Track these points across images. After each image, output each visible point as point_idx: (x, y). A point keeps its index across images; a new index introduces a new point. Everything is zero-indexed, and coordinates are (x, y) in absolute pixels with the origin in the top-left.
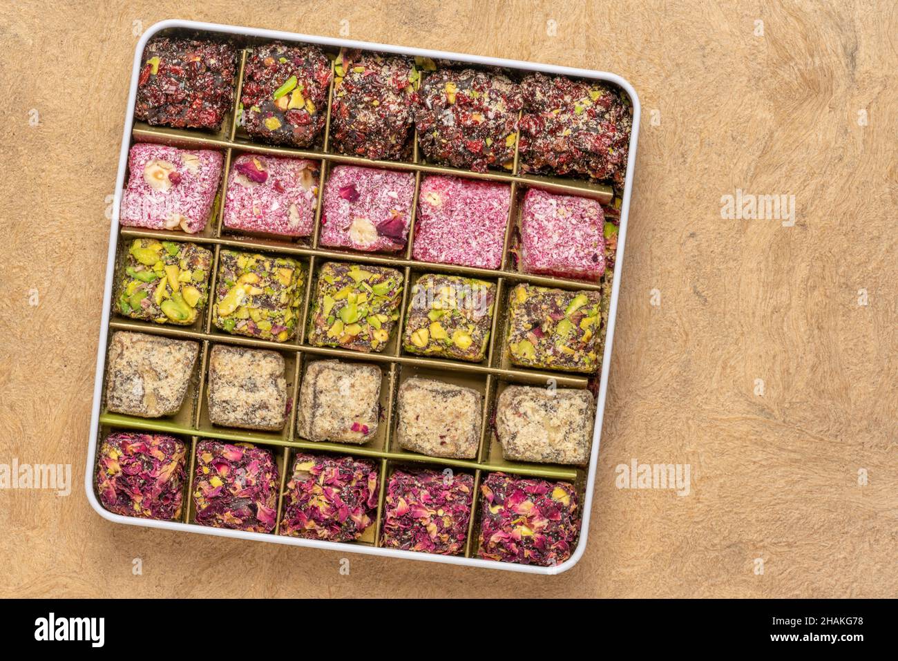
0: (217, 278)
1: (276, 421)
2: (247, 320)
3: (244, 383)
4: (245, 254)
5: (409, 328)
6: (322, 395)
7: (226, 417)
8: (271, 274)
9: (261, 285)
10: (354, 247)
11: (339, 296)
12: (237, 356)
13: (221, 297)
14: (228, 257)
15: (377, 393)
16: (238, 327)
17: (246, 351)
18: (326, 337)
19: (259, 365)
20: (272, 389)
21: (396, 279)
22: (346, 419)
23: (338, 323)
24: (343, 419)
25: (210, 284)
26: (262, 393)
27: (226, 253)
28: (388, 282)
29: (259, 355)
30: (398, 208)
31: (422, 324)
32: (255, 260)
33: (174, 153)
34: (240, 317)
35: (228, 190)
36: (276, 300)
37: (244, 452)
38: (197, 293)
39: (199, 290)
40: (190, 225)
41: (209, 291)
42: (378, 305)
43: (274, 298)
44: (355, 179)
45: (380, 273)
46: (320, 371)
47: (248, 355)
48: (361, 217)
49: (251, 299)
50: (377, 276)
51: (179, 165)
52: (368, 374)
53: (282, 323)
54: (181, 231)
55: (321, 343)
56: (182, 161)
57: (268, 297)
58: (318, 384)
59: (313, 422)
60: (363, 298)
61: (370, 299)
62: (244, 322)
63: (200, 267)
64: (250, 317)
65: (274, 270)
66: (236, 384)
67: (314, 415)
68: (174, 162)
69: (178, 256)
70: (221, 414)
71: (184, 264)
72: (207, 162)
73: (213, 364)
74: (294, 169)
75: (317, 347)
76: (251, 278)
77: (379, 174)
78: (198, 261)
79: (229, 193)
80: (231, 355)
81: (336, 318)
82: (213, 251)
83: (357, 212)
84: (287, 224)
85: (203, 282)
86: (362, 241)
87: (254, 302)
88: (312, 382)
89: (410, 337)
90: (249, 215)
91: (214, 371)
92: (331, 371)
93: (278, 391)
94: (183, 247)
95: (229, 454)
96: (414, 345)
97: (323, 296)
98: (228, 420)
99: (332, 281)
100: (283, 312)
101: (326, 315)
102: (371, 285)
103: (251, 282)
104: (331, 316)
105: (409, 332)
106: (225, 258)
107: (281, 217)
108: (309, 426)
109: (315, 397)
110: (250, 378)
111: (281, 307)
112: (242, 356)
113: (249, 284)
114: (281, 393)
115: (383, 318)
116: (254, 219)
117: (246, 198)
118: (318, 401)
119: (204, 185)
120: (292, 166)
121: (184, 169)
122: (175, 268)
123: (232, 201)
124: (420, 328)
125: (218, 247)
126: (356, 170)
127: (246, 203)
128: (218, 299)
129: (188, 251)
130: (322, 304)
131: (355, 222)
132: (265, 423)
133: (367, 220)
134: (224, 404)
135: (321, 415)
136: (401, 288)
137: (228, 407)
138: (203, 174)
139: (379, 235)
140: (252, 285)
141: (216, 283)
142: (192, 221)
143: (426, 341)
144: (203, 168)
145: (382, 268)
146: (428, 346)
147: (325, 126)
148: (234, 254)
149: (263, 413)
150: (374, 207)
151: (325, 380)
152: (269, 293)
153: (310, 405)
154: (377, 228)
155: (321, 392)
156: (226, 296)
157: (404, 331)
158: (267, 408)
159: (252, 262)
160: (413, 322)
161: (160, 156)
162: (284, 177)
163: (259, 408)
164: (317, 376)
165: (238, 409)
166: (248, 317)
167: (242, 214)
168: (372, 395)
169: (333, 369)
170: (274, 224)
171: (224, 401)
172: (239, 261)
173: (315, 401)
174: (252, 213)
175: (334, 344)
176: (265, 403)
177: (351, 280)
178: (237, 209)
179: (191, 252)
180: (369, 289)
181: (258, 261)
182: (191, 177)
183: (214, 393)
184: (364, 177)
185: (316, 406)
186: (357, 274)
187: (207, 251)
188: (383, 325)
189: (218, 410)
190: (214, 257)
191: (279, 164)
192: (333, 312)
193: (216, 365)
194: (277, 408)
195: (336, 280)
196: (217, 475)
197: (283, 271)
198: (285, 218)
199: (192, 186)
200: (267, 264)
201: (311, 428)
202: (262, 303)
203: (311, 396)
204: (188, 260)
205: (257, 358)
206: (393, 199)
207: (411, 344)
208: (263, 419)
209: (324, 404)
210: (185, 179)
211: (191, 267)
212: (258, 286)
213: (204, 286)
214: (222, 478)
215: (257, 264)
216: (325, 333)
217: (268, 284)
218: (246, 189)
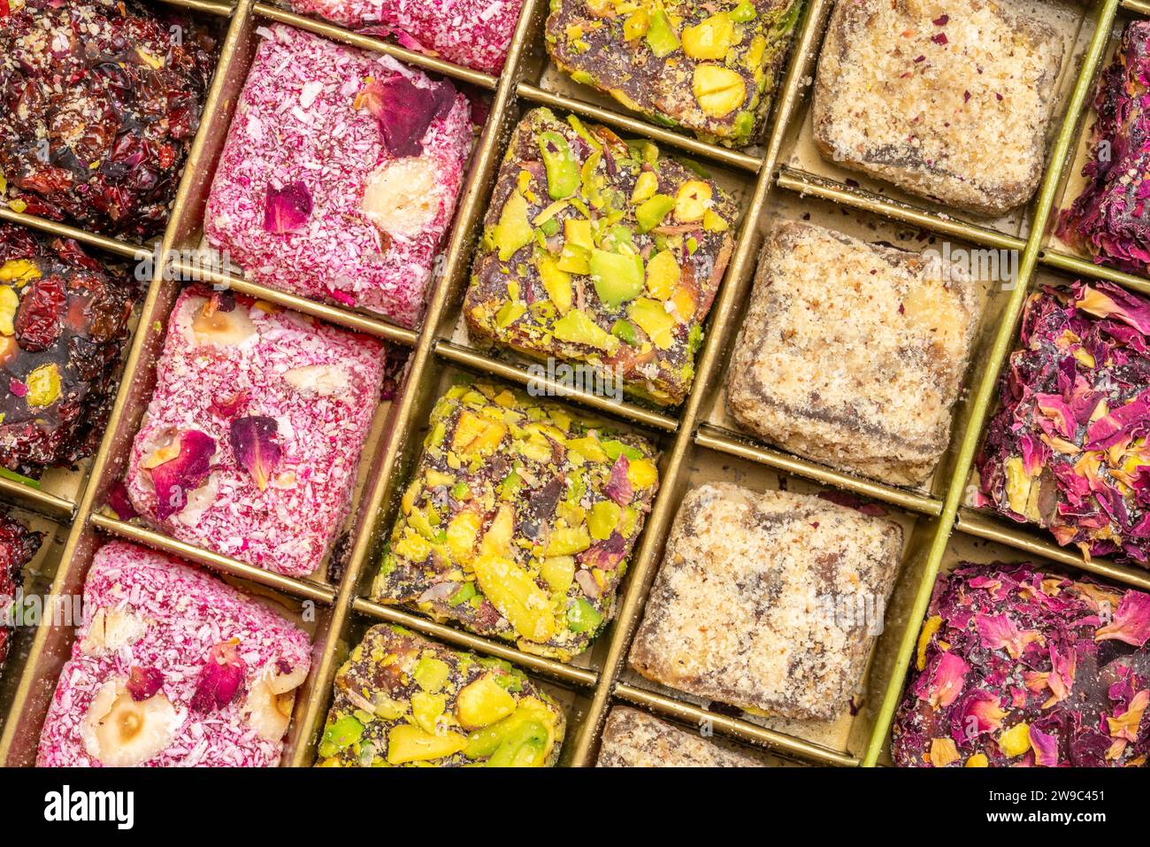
0: (450, 624)
1: (876, 543)
2: (578, 567)
3: (750, 606)
4: (396, 533)
5: (684, 115)
6: (823, 396)
7: (835, 677)
8: (462, 474)
9: (490, 507)
10: (440, 230)
11: (562, 295)
12: (673, 609)
13: (501, 623)
14: (393, 584)
15: (847, 242)
16: (594, 594)
17: (664, 582)
18: (670, 355)
19: (710, 555)
20: (784, 534)
21: (544, 127)
22: (905, 343)
23: (638, 314)
24: (902, 351)
25: (463, 648)
26: (790, 562)
27: (380, 583)
28: (546, 152)
29: (681, 547)
30: (352, 85)
31: (681, 76)
32: (415, 510)
33: (77, 673)
34: (568, 585)
35: (215, 548)
36: (539, 474)
37: (945, 647)
38: (479, 686)
39: (473, 678)
40: (284, 668)
41: (482, 654)
42: (609, 192)
43: (532, 480)
44: (248, 190)
45: (518, 168)
46: (756, 388)
47: (677, 579)
48: (360, 194)
49: (522, 542)
50: (525, 179)
51: (113, 664)
52: (791, 257)
53: (605, 472)
54: (300, 694)
55: (686, 372)
56: (103, 654)
57: (526, 495)
58: (790, 402)
59: (894, 437)
60: (579, 231)
61: (585, 211)
62: (584, 576)
63: (408, 665)
64: (574, 556)
65: (454, 462)
66: (750, 627)
67: (875, 431)
68: (102, 677)
69: (366, 720)
70: (822, 687)
71: (390, 707)
72: (118, 586)
73: (677, 679)
74: (187, 355)
75: (693, 382)
76: (463, 530)
77: (245, 122)
78: (389, 667)
79: (224, 546)
80: (664, 625)
81: (624, 316)
82: (371, 620)
83: (341, 201)
84: (339, 404)
85: (453, 664)
86: (425, 205)
87: (531, 534)
88: (781, 415)
89: (710, 119)
90: (294, 502)
91: (699, 681)
92: (761, 357)
93: (794, 518)
94: (346, 702)
95: (945, 690)
96: (735, 112)
97: (556, 340)
98: (843, 673)
99: (518, 308)
100: (575, 460)
101: (610, 343)
102: (548, 199)
103: (475, 531)
104: (615, 327)
105: (695, 119)
106: (396, 593)
107: (314, 416)
108: (902, 450)
109: (825, 417)
110: (741, 586)
111: (560, 465)
112: (675, 595)
113: (479, 540)
114: (803, 510)
115: (648, 183)
116: (309, 492)
117: (246, 501)
118: (837, 413)
119: (180, 608)
120: (179, 360)
121: (128, 653)
122: (398, 734)
123: (246, 541)
124: (690, 84)
125: (360, 603)
126: (220, 182)
127: (258, 506)
128: (507, 635)
129: (358, 689)
130: (579, 347)
131: (371, 215)
132: (873, 573)
133: (374, 179)
134: (798, 673)
135: (881, 409)
136: (572, 119)
137: (807, 664)
138: (150, 603)
139: (417, 151)
140: (484, 531)
141: (462, 629)
142: (273, 659)
143: (728, 77)
144: (135, 600)
145: (505, 163)
146: (745, 74)
147: (81, 243)
148: (389, 564)
149: (846, 570)
150: (337, 152)
151: (782, 379)
152: (516, 490)
153: (846, 433)
154: (397, 156)
155: (815, 397)
156: (501, 609)
157: (690, 133)
158: (833, 558)
159: (421, 518)
160: (670, 103)
161: (75, 713)
162: (205, 388)
163: (830, 580)
164: (767, 400)
165: (818, 638)
166: (571, 562)
167: (289, 522)
168: (851, 257)
169: (755, 352)
170: (333, 440)
171: (791, 673)
172: (409, 556)
173: (836, 419)
174: (289, 494)
175: (695, 333)
176: (819, 561)
177: (524, 253)
178: (272, 534)
179: (361, 681)
180: (555, 208)
181: (422, 504)
182: (151, 638)
183: (758, 697)
184: (246, 164)
185: (850, 420)
186: (510, 232)
187: (368, 637)
188: (665, 188)
189: (810, 695)
190: (389, 621)
191: (168, 393)
192: (605, 319)
193: (683, 671)
194: (842, 531)
195: (515, 296)
196: (997, 733)
197: (462, 438)
198: (322, 405)
199: (179, 639)
200: (436, 479)
201: (910, 446)
202: (539, 515)
203: (822, 428)
204: (382, 695)
205: (690, 555)
206: (321, 97)
207: (730, 120)
208: (863, 574)
209: (850, 397)
210: (154, 658)
211: (405, 691)
212: (492, 516)
213: (466, 662)
214: (1010, 722)
215: (430, 506)
216: (658, 354)
217: (489, 487)
218: (220, 496)
